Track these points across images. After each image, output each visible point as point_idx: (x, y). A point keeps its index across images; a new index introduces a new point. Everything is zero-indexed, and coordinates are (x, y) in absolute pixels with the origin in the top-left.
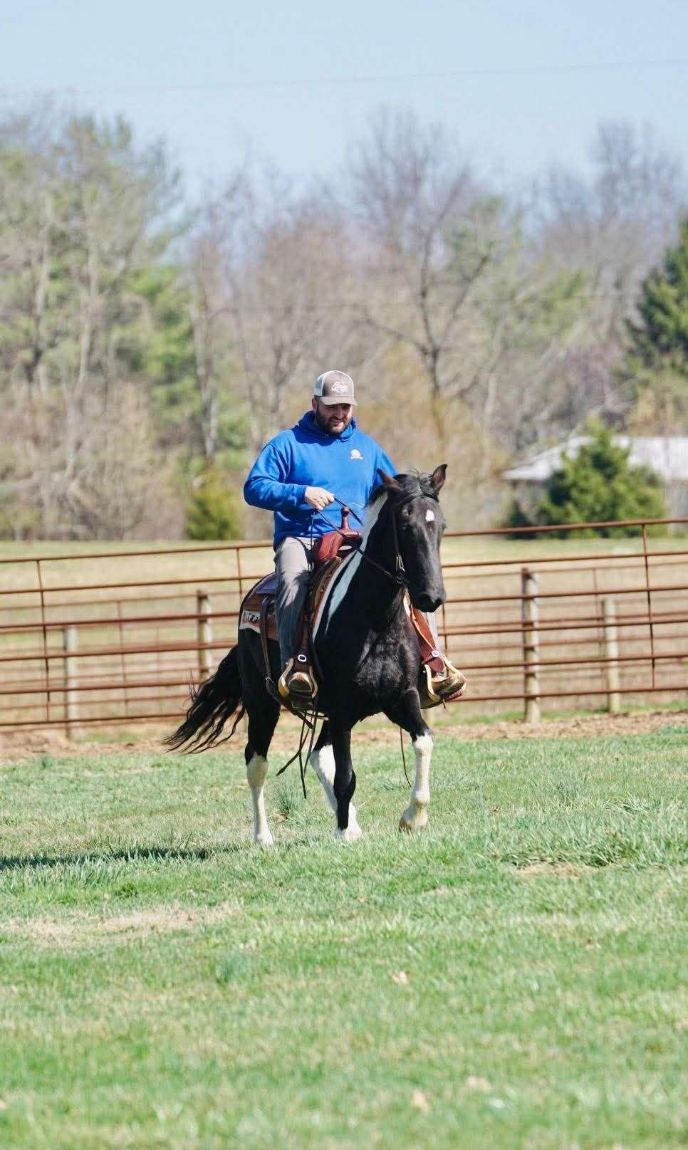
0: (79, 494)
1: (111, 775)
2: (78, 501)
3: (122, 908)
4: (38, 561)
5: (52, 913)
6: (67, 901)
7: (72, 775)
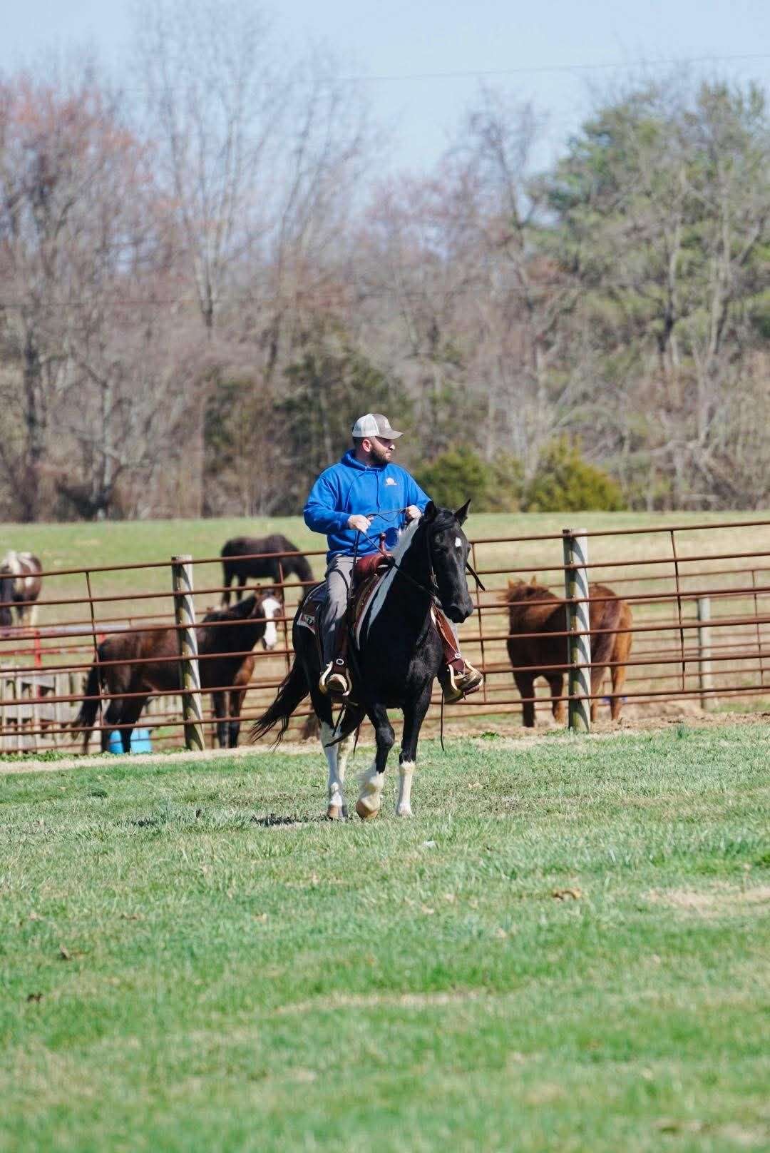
0: (713, 463)
1: (748, 745)
2: (710, 470)
3: (762, 878)
4: (672, 530)
5: (692, 884)
6: (708, 871)
7: (708, 745)
